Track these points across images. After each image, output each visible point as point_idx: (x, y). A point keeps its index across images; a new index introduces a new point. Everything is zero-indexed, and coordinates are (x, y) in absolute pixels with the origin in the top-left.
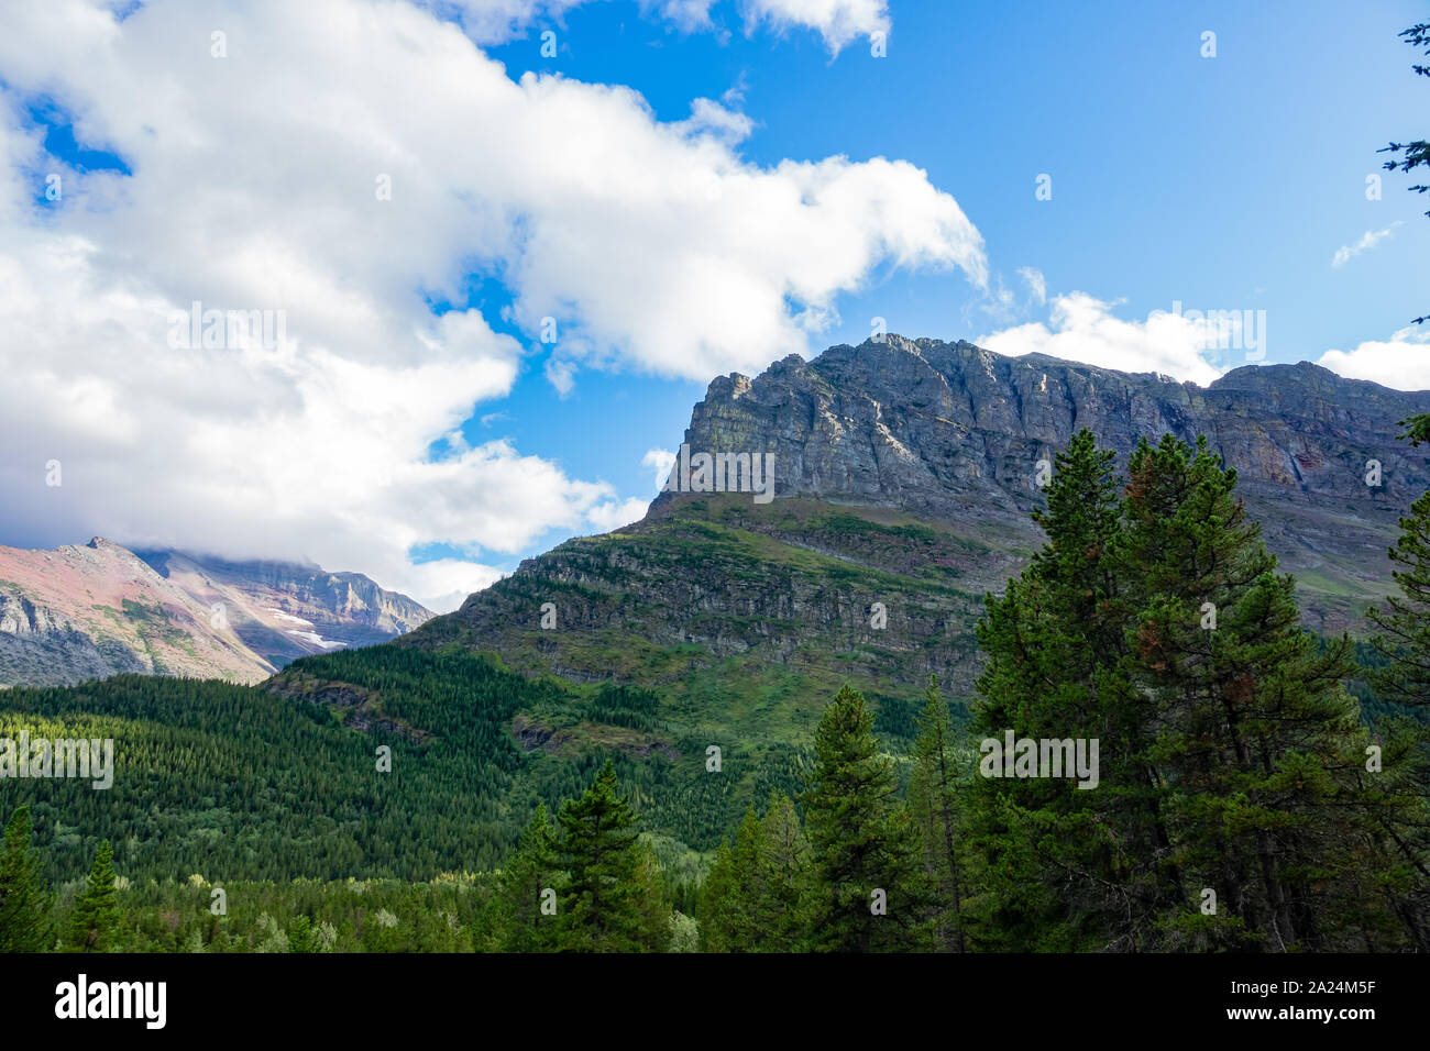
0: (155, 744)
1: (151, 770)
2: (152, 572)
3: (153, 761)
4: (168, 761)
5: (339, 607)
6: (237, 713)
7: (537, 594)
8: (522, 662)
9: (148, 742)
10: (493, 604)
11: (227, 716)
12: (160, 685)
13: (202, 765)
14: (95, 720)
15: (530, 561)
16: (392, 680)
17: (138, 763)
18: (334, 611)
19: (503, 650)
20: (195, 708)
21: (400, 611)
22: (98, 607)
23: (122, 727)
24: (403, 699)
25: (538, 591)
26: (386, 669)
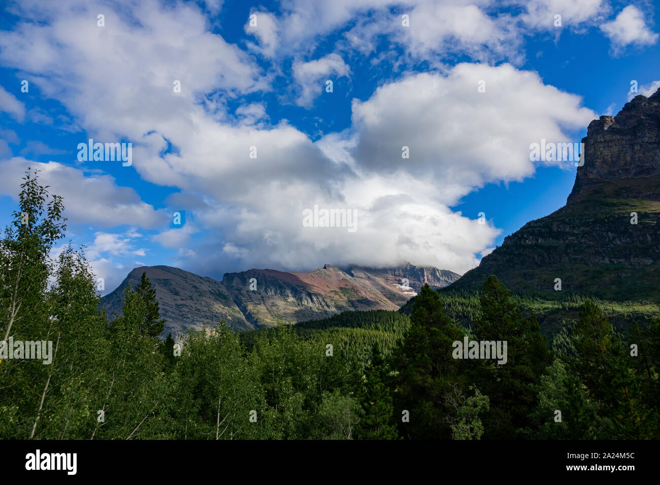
0: (364, 337)
1: (365, 348)
2: (347, 275)
3: (365, 344)
4: (370, 343)
5: (422, 279)
6: (393, 323)
7: (517, 252)
8: (518, 286)
9: (361, 336)
10: (495, 260)
11: (388, 324)
12: (360, 314)
13: (384, 345)
14: (340, 329)
15: (509, 237)
16: (456, 302)
17: (359, 345)
18: (420, 281)
19: (506, 281)
20: (376, 322)
21: (448, 278)
22: (332, 291)
23: (350, 331)
24: (463, 310)
25: (517, 251)
26: (452, 297)
